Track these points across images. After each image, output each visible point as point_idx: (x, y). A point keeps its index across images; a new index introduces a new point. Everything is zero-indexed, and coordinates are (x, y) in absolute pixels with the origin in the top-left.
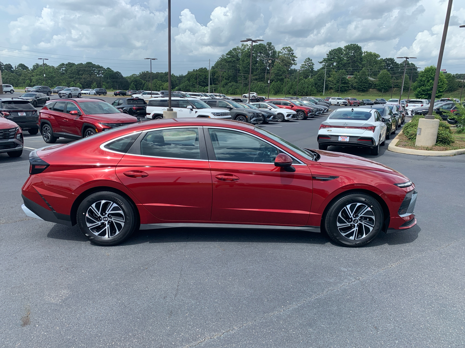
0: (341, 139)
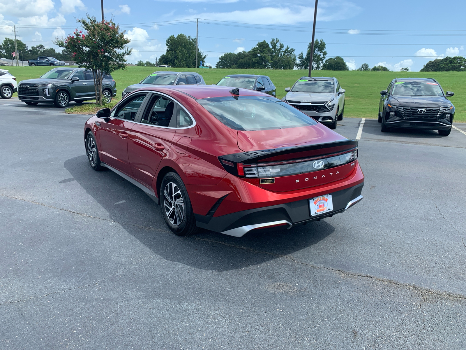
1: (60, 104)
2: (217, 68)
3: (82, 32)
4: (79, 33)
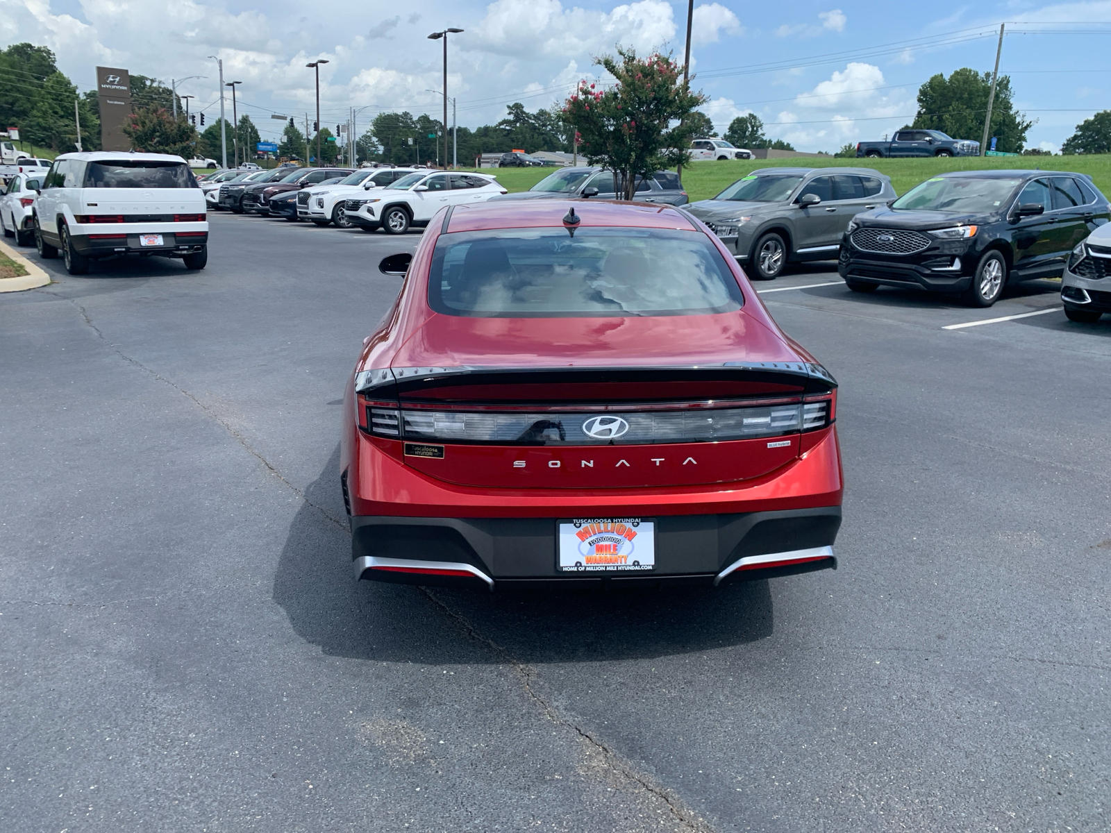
2: (1063, 154)
3: (596, 86)
4: (590, 89)
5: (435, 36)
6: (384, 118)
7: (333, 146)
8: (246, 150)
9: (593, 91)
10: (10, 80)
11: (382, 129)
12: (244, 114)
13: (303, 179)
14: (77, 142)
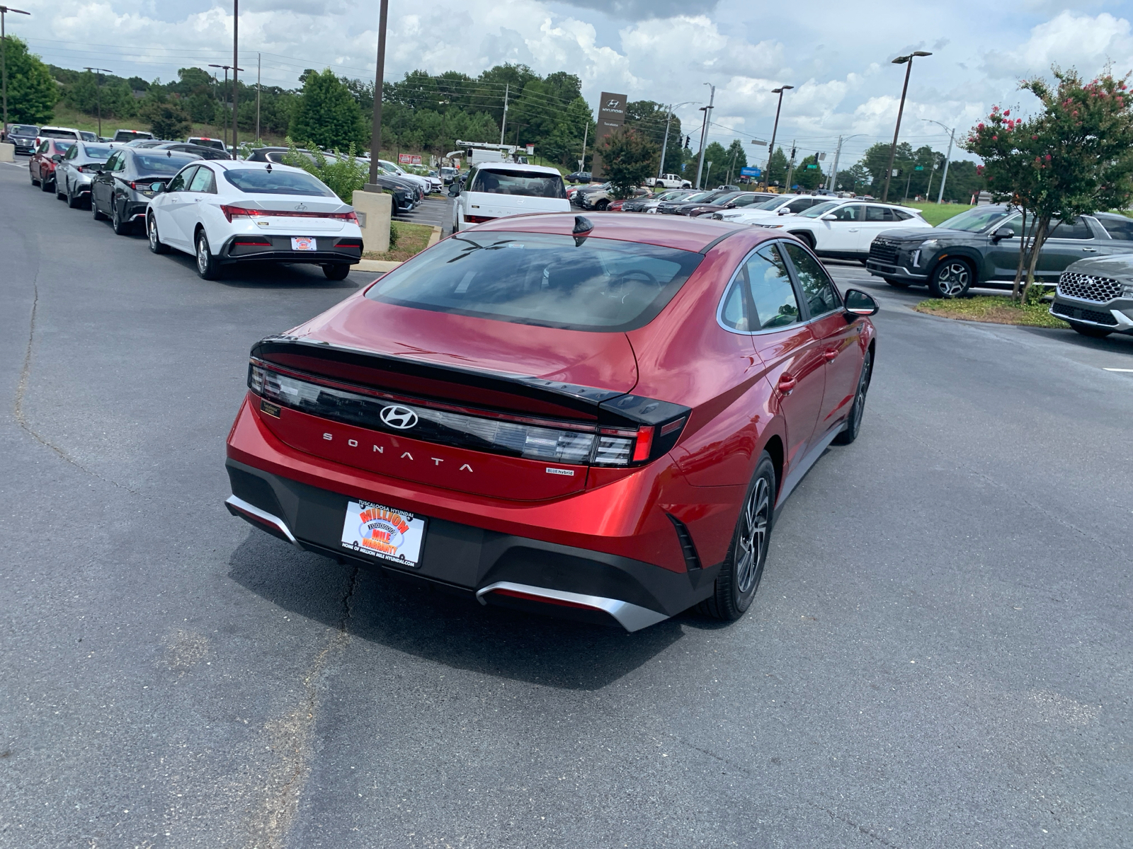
0: (298, 244)
1: (941, 289)
3: (1011, 112)
4: (1003, 116)
5: (901, 61)
6: (879, 149)
7: (817, 175)
8: (730, 173)
9: (1007, 118)
10: (542, 104)
11: (876, 159)
12: (737, 139)
13: (731, 202)
14: (581, 159)
